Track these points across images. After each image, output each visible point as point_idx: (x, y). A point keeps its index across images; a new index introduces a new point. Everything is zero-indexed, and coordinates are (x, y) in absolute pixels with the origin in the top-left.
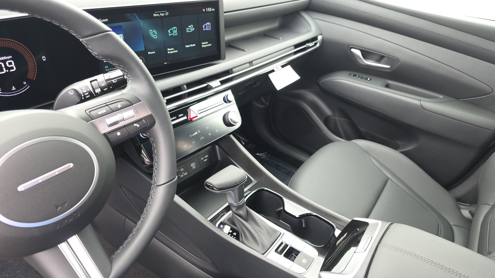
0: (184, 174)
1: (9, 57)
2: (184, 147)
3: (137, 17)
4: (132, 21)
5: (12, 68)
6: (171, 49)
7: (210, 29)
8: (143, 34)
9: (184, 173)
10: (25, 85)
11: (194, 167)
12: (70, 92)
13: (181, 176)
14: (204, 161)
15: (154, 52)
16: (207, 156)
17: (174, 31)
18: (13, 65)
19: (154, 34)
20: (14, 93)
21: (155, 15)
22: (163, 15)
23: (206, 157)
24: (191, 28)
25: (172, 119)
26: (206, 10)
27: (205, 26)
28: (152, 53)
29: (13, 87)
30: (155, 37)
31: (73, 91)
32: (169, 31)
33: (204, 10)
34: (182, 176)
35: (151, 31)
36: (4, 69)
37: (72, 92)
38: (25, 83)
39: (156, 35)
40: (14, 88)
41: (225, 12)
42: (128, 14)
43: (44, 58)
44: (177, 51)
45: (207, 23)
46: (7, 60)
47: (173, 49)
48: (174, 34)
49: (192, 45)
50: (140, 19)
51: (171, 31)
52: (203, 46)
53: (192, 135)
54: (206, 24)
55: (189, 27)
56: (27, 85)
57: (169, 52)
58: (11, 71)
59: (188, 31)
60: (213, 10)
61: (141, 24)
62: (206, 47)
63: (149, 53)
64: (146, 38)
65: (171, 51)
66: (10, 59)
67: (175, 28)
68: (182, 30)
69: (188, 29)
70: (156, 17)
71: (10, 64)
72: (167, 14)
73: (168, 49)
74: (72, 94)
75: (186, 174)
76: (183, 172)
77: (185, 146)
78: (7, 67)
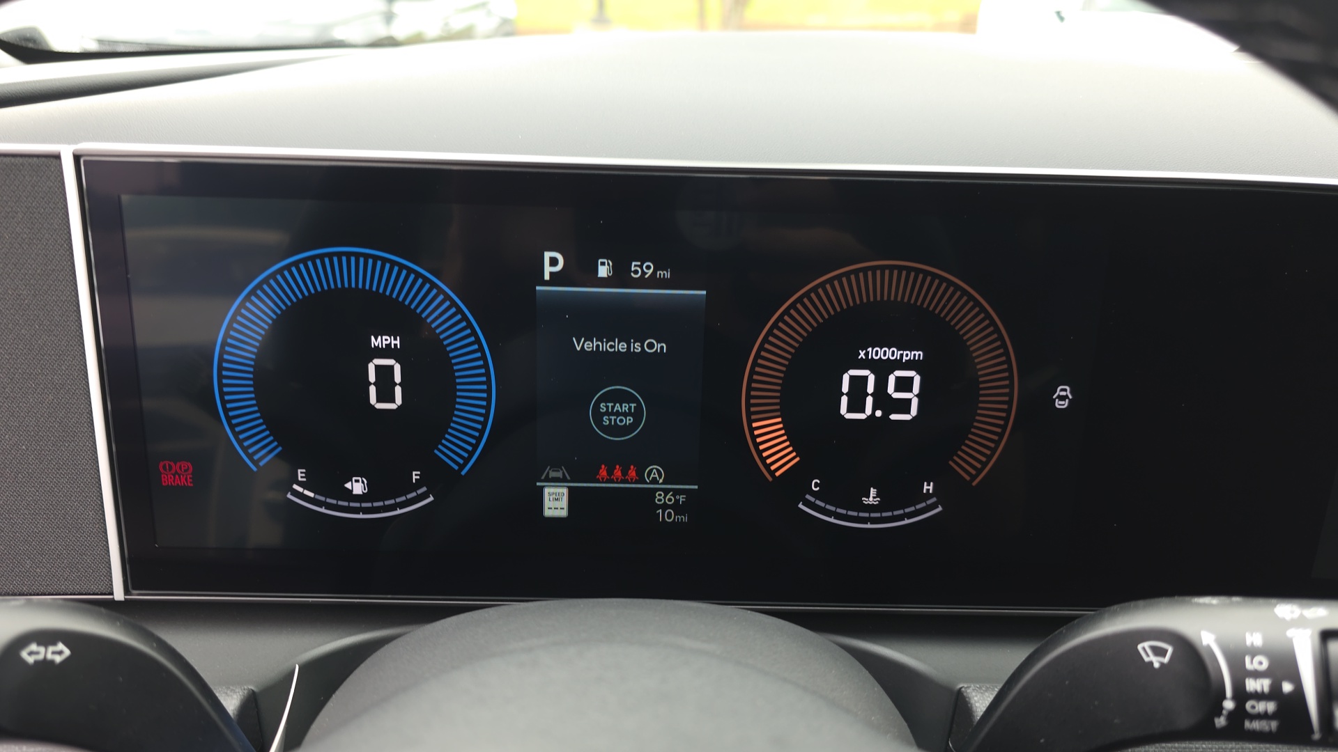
1: (908, 355)
5: (904, 406)
10: (928, 495)
12: (1146, 645)
18: (913, 396)
20: (864, 521)
29: (873, 491)
31: (1170, 650)
36: (871, 402)
37: (1159, 652)
38: (928, 487)
40: (872, 498)
43: (1063, 397)
46: (899, 364)
56: (934, 500)
58: (894, 417)
66: (909, 365)
71: (904, 384)
74: (1156, 665)
78: (882, 398)
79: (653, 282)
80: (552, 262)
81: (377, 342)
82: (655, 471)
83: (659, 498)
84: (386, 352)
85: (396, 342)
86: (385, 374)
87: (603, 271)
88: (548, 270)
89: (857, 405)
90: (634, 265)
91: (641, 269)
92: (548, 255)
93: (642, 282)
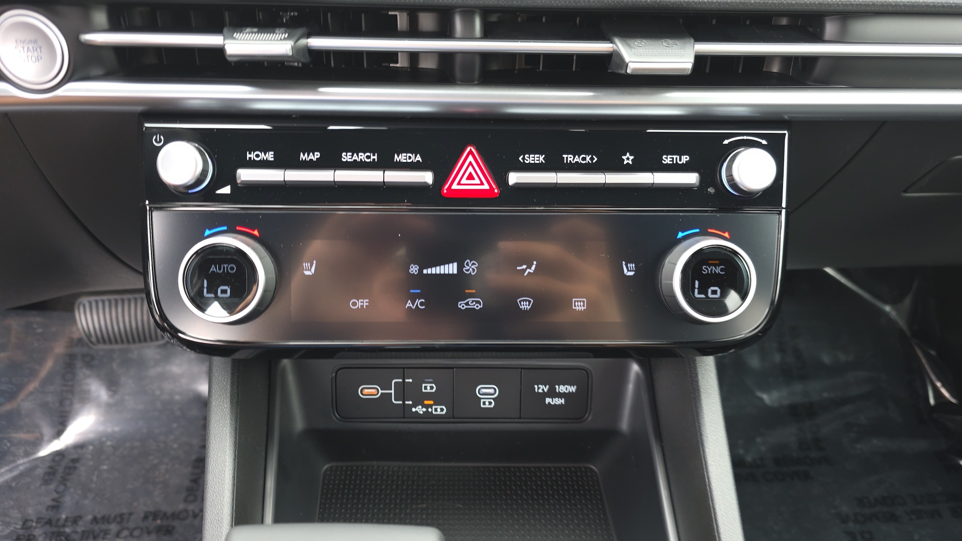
0: (431, 406)
2: (354, 304)
9: (431, 402)
11: (490, 403)
13: (414, 410)
14: (548, 400)
16: (573, 389)
23: (562, 389)
25: (355, 157)
34: (420, 410)
53: (421, 270)
75: (440, 410)
76: (429, 396)
77: (359, 304)
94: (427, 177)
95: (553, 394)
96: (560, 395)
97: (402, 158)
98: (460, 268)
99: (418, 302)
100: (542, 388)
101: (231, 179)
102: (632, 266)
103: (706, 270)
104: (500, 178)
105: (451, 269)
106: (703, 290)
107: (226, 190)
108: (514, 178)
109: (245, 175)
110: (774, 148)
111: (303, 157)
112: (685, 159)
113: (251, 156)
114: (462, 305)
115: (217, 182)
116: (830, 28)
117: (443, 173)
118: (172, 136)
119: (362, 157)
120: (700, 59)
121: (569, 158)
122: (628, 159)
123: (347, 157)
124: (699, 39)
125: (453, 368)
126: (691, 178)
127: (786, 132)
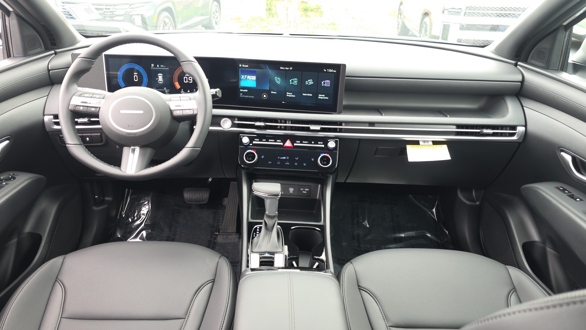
3: (268, 68)
4: (264, 69)
5: (191, 81)
6: (289, 94)
7: (329, 86)
8: (270, 79)
11: (292, 192)
14: (303, 192)
15: (276, 93)
16: (308, 190)
17: (295, 81)
18: (191, 80)
19: (278, 80)
21: (281, 68)
22: (288, 69)
24: (310, 82)
26: (327, 71)
27: (324, 83)
28: (274, 93)
30: (279, 82)
32: (290, 81)
33: (325, 71)
35: (276, 78)
36: (187, 80)
39: (279, 81)
40: (189, 91)
41: (347, 76)
42: (262, 65)
44: (294, 96)
45: (327, 81)
47: (291, 94)
48: (295, 83)
49: (308, 95)
50: (270, 69)
51: (293, 81)
52: (319, 97)
54: (325, 81)
55: (309, 80)
57: (287, 95)
58: (190, 82)
59: (307, 84)
60: (335, 71)
61: (270, 72)
62: (323, 99)
63: (272, 92)
64: (272, 82)
65: (289, 95)
67: (296, 79)
68: (301, 81)
69: (307, 82)
70: (282, 69)
72: (291, 68)
73: (288, 93)
77: (270, 163)
78: (188, 80)
79: (163, 67)
80: (153, 65)
81: (135, 74)
82: (165, 88)
83: (166, 91)
84: (136, 75)
85: (137, 74)
86: (136, 77)
87: (158, 66)
88: (152, 66)
89: (186, 81)
90: (161, 66)
91: (162, 66)
92: (152, 64)
93: (162, 67)
94: (282, 144)
95: (304, 190)
96: (306, 191)
97: (278, 141)
98: (286, 158)
99: (279, 163)
100: (302, 189)
101: (252, 143)
102: (313, 159)
103: (324, 159)
104: (293, 144)
105: (285, 158)
106: (323, 162)
107: (251, 144)
108: (295, 144)
109: (254, 142)
110: (336, 142)
111: (263, 140)
112: (322, 143)
113: (255, 140)
114: (286, 164)
115: (250, 143)
116: (343, 124)
117: (284, 144)
118: (243, 136)
119: (272, 140)
120: (321, 128)
121: (304, 142)
122: (313, 142)
123: (270, 140)
124: (322, 125)
125: (285, 184)
126: (323, 146)
127: (338, 140)
